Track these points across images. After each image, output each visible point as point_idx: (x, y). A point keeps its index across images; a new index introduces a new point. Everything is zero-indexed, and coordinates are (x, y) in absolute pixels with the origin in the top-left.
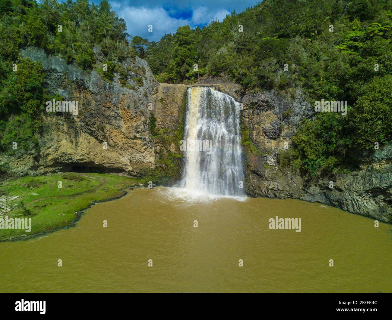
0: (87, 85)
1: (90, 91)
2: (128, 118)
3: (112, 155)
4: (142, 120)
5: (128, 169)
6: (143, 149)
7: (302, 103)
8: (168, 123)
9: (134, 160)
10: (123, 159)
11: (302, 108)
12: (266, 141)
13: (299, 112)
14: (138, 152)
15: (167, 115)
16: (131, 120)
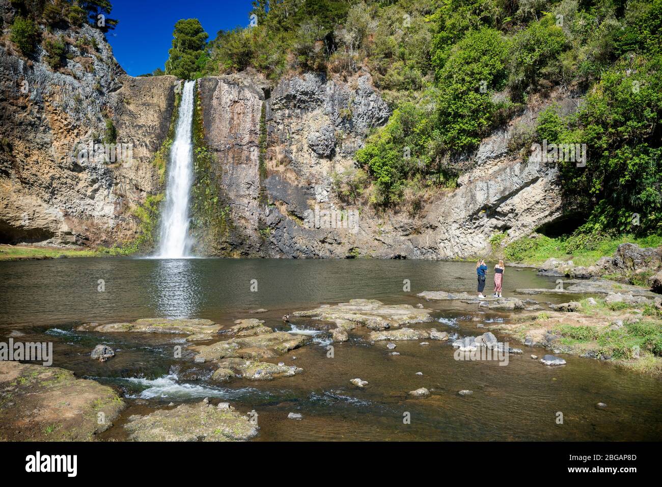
2: (61, 128)
3: (28, 201)
4: (89, 133)
5: (60, 230)
6: (90, 189)
7: (369, 96)
8: (141, 140)
9: (72, 212)
10: (51, 210)
11: (369, 105)
12: (313, 162)
13: (365, 112)
14: (82, 196)
15: (139, 125)
16: (68, 132)
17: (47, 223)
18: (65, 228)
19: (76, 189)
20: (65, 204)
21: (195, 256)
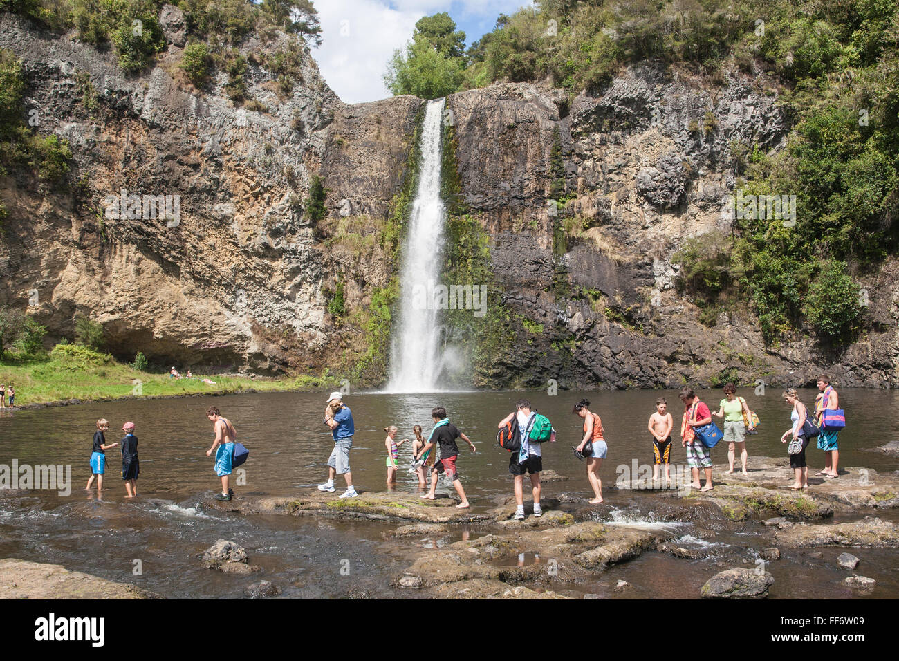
0: (137, 105)
1: (144, 120)
2: (247, 192)
3: (203, 307)
4: (286, 197)
5: (248, 351)
6: (289, 285)
7: (746, 97)
8: (362, 201)
9: (264, 322)
10: (234, 320)
11: (745, 112)
12: (648, 219)
13: (738, 125)
14: (277, 297)
15: (358, 179)
16: (256, 198)
17: (230, 340)
18: (253, 347)
19: (269, 286)
20: (253, 309)
21: (451, 388)
